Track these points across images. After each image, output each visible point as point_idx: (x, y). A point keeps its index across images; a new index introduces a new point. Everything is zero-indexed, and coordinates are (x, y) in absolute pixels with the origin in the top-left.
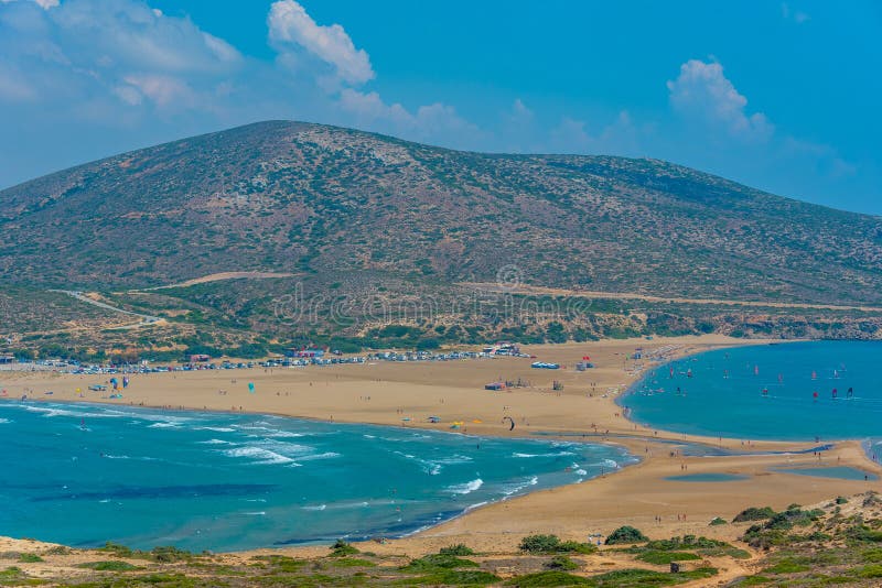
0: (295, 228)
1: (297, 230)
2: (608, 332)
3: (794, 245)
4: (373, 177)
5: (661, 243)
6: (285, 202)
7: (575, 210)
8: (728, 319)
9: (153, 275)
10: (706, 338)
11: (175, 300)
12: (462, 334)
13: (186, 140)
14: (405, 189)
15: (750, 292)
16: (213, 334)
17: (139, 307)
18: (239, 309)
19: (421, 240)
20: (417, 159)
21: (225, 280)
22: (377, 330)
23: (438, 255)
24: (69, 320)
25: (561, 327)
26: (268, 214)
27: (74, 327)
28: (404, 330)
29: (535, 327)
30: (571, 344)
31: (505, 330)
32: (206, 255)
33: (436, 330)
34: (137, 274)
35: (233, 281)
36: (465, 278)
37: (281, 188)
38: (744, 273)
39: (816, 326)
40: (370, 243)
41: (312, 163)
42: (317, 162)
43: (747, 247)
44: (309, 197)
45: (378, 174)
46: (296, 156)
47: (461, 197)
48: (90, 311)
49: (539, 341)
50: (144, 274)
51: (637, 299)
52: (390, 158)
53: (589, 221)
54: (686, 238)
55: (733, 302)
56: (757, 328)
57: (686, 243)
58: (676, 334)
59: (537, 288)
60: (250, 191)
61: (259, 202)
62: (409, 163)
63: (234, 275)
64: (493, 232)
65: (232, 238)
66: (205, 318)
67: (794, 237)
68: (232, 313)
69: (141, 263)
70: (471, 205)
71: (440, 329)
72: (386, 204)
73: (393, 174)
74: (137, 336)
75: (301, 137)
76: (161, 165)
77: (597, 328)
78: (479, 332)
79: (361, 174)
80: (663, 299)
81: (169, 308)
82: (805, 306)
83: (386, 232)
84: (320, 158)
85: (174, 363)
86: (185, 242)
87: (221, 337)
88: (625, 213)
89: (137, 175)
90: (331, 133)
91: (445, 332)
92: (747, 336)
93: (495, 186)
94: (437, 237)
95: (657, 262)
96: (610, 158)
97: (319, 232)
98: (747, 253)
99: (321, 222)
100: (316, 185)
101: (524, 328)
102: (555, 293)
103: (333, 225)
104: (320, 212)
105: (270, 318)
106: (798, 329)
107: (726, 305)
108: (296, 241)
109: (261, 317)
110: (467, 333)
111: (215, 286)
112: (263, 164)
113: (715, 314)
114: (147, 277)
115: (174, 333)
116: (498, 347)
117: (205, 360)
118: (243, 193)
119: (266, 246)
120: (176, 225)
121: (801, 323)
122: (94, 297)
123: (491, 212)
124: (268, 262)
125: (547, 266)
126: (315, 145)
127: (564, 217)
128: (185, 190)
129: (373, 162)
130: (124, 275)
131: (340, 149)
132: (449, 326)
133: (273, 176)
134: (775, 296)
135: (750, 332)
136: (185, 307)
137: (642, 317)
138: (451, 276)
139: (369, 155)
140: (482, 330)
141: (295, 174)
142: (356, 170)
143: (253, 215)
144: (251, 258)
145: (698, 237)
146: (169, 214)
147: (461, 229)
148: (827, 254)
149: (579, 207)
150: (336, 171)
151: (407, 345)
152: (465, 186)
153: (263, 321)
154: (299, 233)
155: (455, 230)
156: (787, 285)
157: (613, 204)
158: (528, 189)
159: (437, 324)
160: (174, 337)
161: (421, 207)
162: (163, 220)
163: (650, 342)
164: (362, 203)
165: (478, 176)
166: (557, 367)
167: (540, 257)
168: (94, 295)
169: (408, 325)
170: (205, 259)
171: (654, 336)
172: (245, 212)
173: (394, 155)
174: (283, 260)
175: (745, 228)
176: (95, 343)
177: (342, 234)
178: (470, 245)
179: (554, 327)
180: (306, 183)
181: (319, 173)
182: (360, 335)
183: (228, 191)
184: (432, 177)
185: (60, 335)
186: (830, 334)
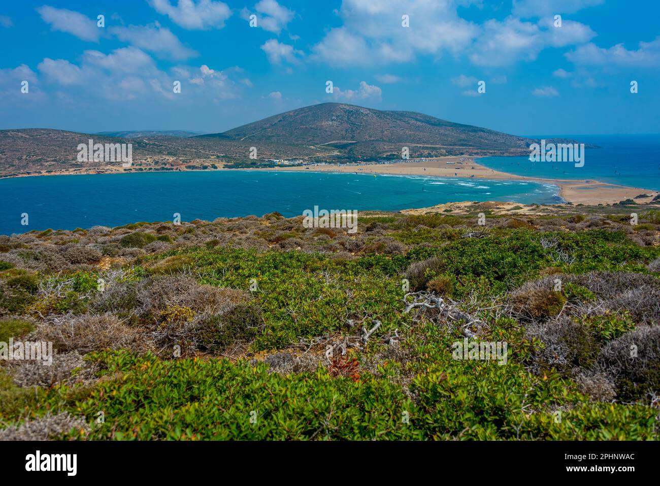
1: (346, 131)
2: (442, 155)
4: (362, 117)
6: (341, 123)
8: (467, 152)
9: (316, 142)
11: (332, 148)
14: (371, 120)
21: (335, 143)
26: (338, 126)
27: (319, 155)
29: (425, 154)
30: (434, 158)
32: (327, 137)
36: (394, 142)
37: (340, 120)
39: (489, 153)
40: (367, 133)
42: (347, 113)
44: (347, 122)
46: (341, 112)
47: (385, 122)
49: (427, 157)
51: (441, 147)
52: (365, 112)
56: (475, 154)
58: (456, 155)
60: (332, 121)
61: (335, 123)
62: (370, 113)
63: (338, 142)
64: (396, 130)
65: (332, 132)
69: (311, 139)
70: (388, 124)
72: (367, 123)
73: (367, 116)
75: (340, 106)
76: (303, 114)
77: (439, 154)
80: (447, 147)
82: (482, 148)
83: (370, 131)
85: (354, 163)
86: (320, 133)
89: (298, 117)
90: (348, 106)
92: (473, 156)
93: (391, 119)
94: (383, 132)
97: (352, 131)
99: (352, 128)
100: (349, 119)
101: (422, 154)
102: (419, 145)
103: (355, 129)
104: (351, 126)
112: (333, 114)
113: (463, 150)
116: (423, 159)
117: (360, 162)
118: (330, 121)
119: (341, 134)
120: (316, 129)
121: (485, 152)
122: (312, 147)
123: (393, 125)
124: (343, 138)
126: (345, 109)
127: (410, 126)
128: (314, 120)
129: (360, 113)
130: (310, 142)
131: (352, 110)
133: (337, 117)
137: (445, 151)
138: (390, 141)
139: (359, 111)
140: (413, 155)
141: (342, 116)
142: (357, 115)
143: (335, 126)
144: (339, 137)
145: (442, 131)
146: (313, 126)
147: (388, 130)
149: (412, 124)
150: (352, 115)
152: (384, 119)
154: (348, 131)
161: (376, 124)
162: (312, 128)
164: (361, 123)
165: (386, 116)
166: (454, 163)
169: (395, 154)
171: (451, 156)
172: (332, 126)
177: (359, 131)
178: (392, 134)
179: (429, 154)
180: (346, 118)
181: (348, 116)
182: (385, 156)
183: (326, 121)
184: (376, 117)
185: (317, 157)
186: (493, 155)
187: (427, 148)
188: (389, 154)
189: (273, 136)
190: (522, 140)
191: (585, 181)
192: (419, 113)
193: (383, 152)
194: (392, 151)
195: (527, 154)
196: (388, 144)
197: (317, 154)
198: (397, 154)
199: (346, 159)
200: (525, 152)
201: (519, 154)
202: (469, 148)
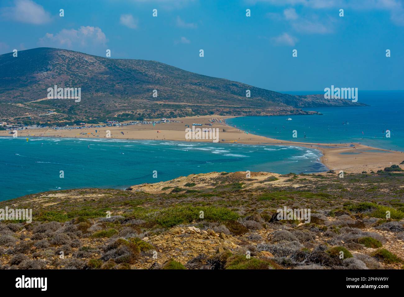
0: (66, 82)
2: (187, 115)
6: (60, 74)
8: (217, 110)
9: (25, 98)
12: (146, 116)
14: (98, 70)
15: (214, 102)
16: (73, 117)
19: (109, 86)
20: (98, 61)
22: (120, 114)
24: (26, 113)
26: (55, 78)
27: (29, 115)
28: (128, 115)
29: (166, 113)
30: (178, 118)
31: (158, 114)
32: (40, 91)
33: (138, 114)
37: (57, 69)
39: (244, 112)
41: (65, 61)
42: (67, 61)
43: (202, 88)
44: (67, 72)
45: (87, 65)
46: (59, 59)
48: (29, 110)
49: (169, 117)
51: (186, 105)
52: (90, 60)
54: (184, 86)
55: (214, 105)
56: (227, 113)
59: (152, 101)
60: (47, 71)
61: (51, 74)
62: (96, 62)
71: (139, 114)
73: (92, 65)
75: (59, 53)
77: (183, 113)
78: (151, 115)
79: (82, 65)
80: (194, 104)
81: (48, 108)
88: (163, 78)
90: (68, 52)
91: (141, 115)
92: (224, 115)
93: (124, 69)
94: (113, 85)
95: (183, 93)
96: (142, 60)
100: (68, 69)
101: (163, 114)
103: (78, 82)
104: (72, 77)
105: (83, 112)
110: (147, 115)
112: (49, 62)
113: (212, 108)
115: (61, 116)
117: (84, 124)
118: (45, 71)
121: (239, 111)
122: (20, 105)
123: (127, 78)
126: (65, 56)
127: (147, 79)
128: (23, 70)
129: (84, 61)
131: (73, 57)
132: (142, 113)
133: (54, 66)
134: (223, 103)
135: (225, 114)
137: (190, 110)
139: (83, 59)
140: (152, 114)
141: (60, 65)
142: (80, 64)
147: (120, 83)
149: (150, 76)
150: (73, 64)
152: (116, 70)
153: (81, 112)
154: (68, 84)
155: (118, 83)
156: (223, 100)
159: (138, 113)
160: (63, 117)
164: (85, 74)
165: (118, 66)
169: (129, 113)
170: (40, 92)
172: (48, 77)
173: (91, 59)
175: (198, 82)
176: (41, 120)
179: (172, 113)
180: (65, 68)
181: (68, 65)
182: (116, 116)
183: (39, 71)
184: (105, 66)
185: (26, 117)
186: (248, 114)
187: (169, 106)
188: (121, 113)
190: (281, 97)
191: (349, 144)
192: (159, 63)
193: (114, 111)
194: (125, 110)
195: (287, 113)
196: (119, 100)
197: (27, 114)
198: (132, 113)
199: (65, 121)
200: (285, 110)
201: (278, 113)
202: (220, 105)
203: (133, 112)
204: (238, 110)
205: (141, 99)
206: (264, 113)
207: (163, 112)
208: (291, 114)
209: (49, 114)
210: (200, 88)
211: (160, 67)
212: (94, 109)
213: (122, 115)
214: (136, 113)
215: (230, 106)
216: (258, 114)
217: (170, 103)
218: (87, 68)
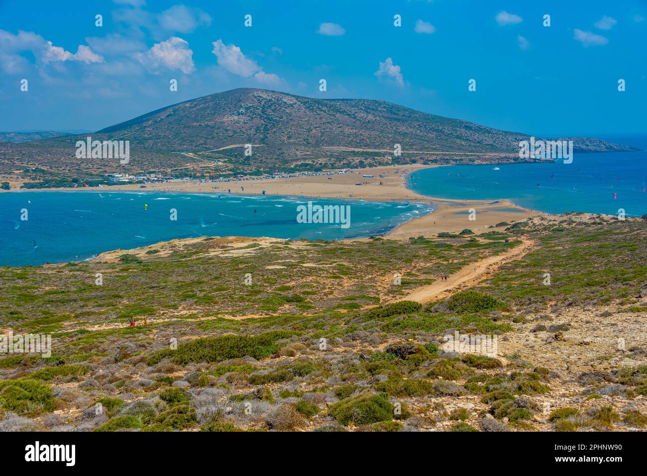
1: (258, 129)
2: (380, 164)
3: (437, 131)
4: (284, 108)
5: (390, 131)
6: (252, 118)
7: (357, 120)
8: (421, 158)
9: (207, 146)
10: (414, 165)
11: (221, 155)
13: (210, 95)
14: (296, 113)
15: (426, 148)
16: (240, 167)
17: (210, 158)
18: (245, 158)
19: (304, 131)
20: (299, 101)
21: (234, 148)
22: (298, 165)
23: (311, 137)
25: (363, 162)
26: (246, 123)
27: (189, 166)
28: (308, 165)
29: (354, 163)
30: (368, 168)
31: (344, 164)
32: (226, 138)
34: (201, 146)
35: (237, 148)
36: (323, 145)
37: (250, 113)
38: (422, 141)
39: (453, 160)
40: (286, 133)
42: (262, 103)
43: (421, 132)
44: (261, 117)
45: (285, 107)
46: (255, 101)
47: (317, 116)
48: (193, 160)
49: (357, 167)
50: (204, 146)
51: (387, 152)
52: (289, 101)
53: (364, 123)
54: (398, 129)
55: (421, 152)
56: (432, 161)
57: (399, 131)
58: (403, 164)
59: (350, 148)
60: (239, 115)
61: (242, 119)
62: (296, 103)
63: (238, 146)
64: (330, 128)
65: (235, 132)
66: (234, 162)
67: (436, 128)
68: (243, 160)
69: (202, 142)
70: (321, 118)
71: (320, 164)
72: (290, 118)
73: (291, 107)
74: (213, 169)
75: (255, 94)
76: (203, 105)
77: (376, 162)
78: (334, 165)
79: (279, 108)
81: (220, 158)
82: (447, 153)
83: (291, 129)
84: (263, 101)
85: (231, 178)
86: (217, 134)
87: (243, 168)
88: (375, 120)
89: (194, 109)
90: (266, 92)
91: (323, 165)
92: (428, 164)
93: (328, 111)
94: (310, 130)
95: (391, 138)
96: (364, 100)
97: (266, 129)
98: (421, 134)
99: (266, 125)
100: (263, 112)
101: (350, 163)
102: (357, 150)
103: (271, 127)
104: (266, 122)
106: (447, 161)
107: (419, 154)
108: (258, 133)
109: (254, 161)
110: (330, 165)
111: (231, 150)
112: (243, 104)
113: (416, 156)
114: (205, 147)
115: (226, 167)
116: (345, 170)
117: (242, 177)
118: (235, 115)
119: (247, 135)
120: (213, 128)
121: (448, 159)
122: (191, 155)
123: (328, 121)
124: (249, 140)
125: (352, 140)
126: (261, 97)
127: (354, 122)
128: (214, 115)
129: (283, 103)
130: (196, 146)
131: (270, 98)
132: (324, 163)
133: (247, 109)
134: (435, 149)
135: (430, 163)
136: (226, 158)
137: (390, 158)
138: (317, 144)
139: (281, 100)
140: (336, 164)
141: (255, 108)
142: (277, 106)
143: (241, 123)
144: (243, 139)
145: (403, 129)
146: (209, 124)
147: (318, 127)
148: (449, 134)
149: (359, 118)
150: (270, 106)
151: (310, 170)
152: (317, 111)
153: (255, 162)
155: (316, 128)
156: (438, 146)
157: (370, 117)
158: (340, 112)
159: (319, 162)
160: (226, 169)
161: (303, 120)
162: (207, 126)
163: (395, 167)
164: (281, 118)
165: (322, 107)
166: (373, 177)
167: (349, 137)
168: (191, 154)
169: (309, 163)
170: (226, 140)
171: (396, 165)
172: (238, 122)
174: (255, 139)
175: (419, 125)
176: (199, 171)
177: (275, 130)
178: (323, 133)
180: (259, 111)
181: (264, 107)
182: (292, 167)
183: (230, 115)
184: (305, 108)
185: (185, 169)
186: (458, 163)
188: (299, 163)
189: (150, 139)
192: (385, 103)
193: (293, 160)
194: (305, 159)
195: (508, 160)
196: (303, 148)
197: (188, 164)
198: (312, 163)
199: (228, 172)
200: (507, 157)
201: (497, 161)
202: (428, 152)
203: (314, 162)
204: (446, 157)
205: (338, 146)
206: (479, 161)
207: (351, 161)
208: (514, 162)
209: (212, 165)
210: (419, 131)
211: (385, 107)
212: (271, 159)
213: (300, 165)
214: (317, 163)
215: (441, 153)
216: (471, 163)
217: (369, 150)
218: (284, 110)
